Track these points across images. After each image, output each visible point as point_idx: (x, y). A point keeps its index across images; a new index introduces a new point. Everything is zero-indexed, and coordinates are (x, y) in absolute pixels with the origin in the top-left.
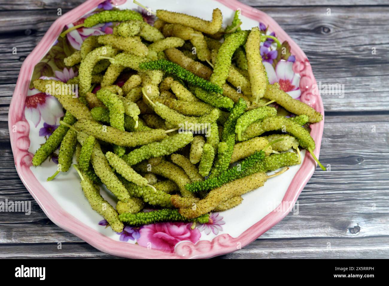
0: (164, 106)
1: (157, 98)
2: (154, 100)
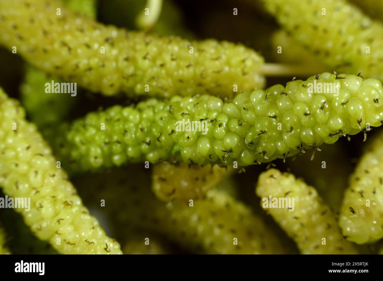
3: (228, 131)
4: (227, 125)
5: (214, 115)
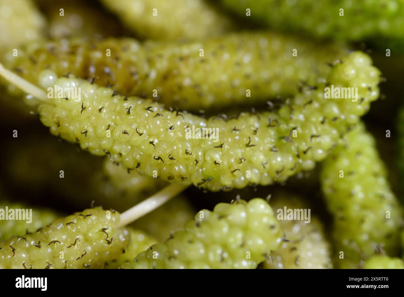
0: (90, 90)
1: (38, 52)
2: (26, 67)
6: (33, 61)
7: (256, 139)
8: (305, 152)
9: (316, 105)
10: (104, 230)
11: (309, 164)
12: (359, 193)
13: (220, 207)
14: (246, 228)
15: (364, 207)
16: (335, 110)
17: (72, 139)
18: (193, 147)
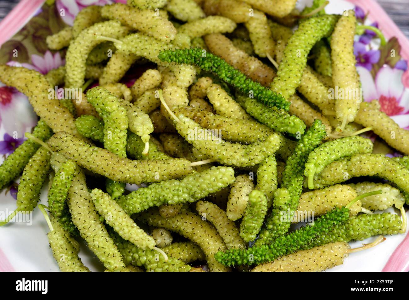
0: (192, 123)
1: (182, 108)
2: (177, 112)
3: (183, 192)
4: (183, 190)
5: (177, 188)
6: (179, 111)
7: (238, 151)
8: (252, 159)
9: (260, 146)
10: (184, 165)
11: (253, 164)
12: (266, 177)
13: (219, 167)
14: (224, 174)
15: (266, 182)
16: (265, 149)
17: (183, 136)
18: (217, 148)
